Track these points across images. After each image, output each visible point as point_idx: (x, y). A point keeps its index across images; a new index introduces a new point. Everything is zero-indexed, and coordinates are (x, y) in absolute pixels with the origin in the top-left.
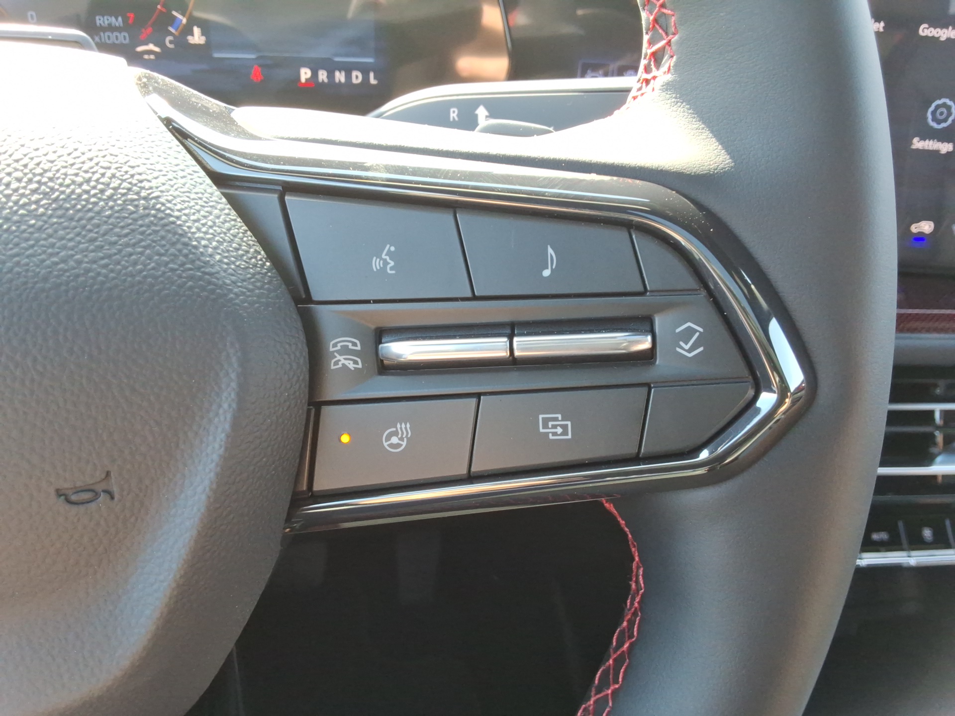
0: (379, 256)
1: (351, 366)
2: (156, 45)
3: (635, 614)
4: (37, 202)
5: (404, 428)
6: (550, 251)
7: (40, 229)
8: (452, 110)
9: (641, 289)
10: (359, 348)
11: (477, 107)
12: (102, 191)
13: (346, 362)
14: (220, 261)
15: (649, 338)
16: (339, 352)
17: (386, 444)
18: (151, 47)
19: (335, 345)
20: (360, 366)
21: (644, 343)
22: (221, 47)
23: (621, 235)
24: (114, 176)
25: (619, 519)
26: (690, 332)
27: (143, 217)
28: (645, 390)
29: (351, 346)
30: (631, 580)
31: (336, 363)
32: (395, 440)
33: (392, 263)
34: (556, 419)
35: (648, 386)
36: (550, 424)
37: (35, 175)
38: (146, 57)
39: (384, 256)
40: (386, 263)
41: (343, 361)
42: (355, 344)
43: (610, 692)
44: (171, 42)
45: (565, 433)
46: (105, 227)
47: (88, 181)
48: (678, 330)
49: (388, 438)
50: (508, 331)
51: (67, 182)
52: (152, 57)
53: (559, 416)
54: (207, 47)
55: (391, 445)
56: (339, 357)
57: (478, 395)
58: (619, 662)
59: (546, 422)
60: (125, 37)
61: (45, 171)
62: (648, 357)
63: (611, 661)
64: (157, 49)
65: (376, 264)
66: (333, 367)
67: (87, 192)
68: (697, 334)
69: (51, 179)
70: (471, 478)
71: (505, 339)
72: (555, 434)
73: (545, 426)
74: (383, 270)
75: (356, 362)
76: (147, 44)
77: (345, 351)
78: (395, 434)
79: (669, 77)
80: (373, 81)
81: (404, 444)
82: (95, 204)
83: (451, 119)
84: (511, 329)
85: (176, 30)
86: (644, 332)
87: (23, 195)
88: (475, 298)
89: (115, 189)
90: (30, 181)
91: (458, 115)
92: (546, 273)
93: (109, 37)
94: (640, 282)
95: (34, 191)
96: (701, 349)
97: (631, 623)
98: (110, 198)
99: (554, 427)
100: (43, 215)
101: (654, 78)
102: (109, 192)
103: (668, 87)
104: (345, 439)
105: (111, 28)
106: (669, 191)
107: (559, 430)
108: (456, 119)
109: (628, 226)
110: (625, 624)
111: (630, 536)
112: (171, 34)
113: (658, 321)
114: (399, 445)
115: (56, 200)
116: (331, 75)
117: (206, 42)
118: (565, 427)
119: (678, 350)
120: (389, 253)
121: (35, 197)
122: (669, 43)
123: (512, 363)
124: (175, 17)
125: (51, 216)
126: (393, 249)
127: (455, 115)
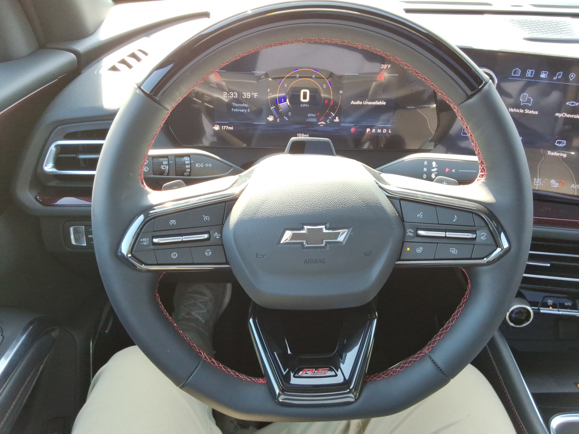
0: (419, 214)
1: (411, 235)
2: (324, 122)
3: (467, 294)
4: (363, 204)
5: (421, 248)
6: (455, 216)
7: (364, 209)
8: (425, 162)
9: (474, 225)
10: (413, 231)
11: (433, 162)
12: (372, 201)
13: (410, 234)
14: (391, 215)
15: (475, 235)
16: (409, 232)
17: (417, 251)
18: (323, 123)
19: (408, 231)
20: (413, 235)
21: (474, 236)
22: (344, 123)
23: (471, 214)
24: (374, 198)
25: (466, 273)
26: (484, 235)
27: (379, 206)
28: (473, 245)
29: (411, 231)
30: (467, 287)
31: (408, 234)
32: (419, 250)
33: (422, 216)
34: (454, 249)
35: (474, 245)
36: (453, 250)
37: (362, 198)
38: (321, 125)
39: (420, 214)
40: (420, 216)
41: (409, 234)
42: (412, 231)
43: (460, 309)
44: (329, 121)
45: (456, 252)
46: (373, 208)
47: (370, 200)
48: (481, 234)
49: (418, 250)
50: (445, 231)
51: (367, 200)
52: (322, 125)
53: (455, 249)
54: (339, 123)
55: (418, 251)
56: (409, 233)
57: (438, 243)
58: (463, 304)
59: (452, 250)
60: (315, 119)
61: (363, 198)
62: (475, 239)
63: (461, 304)
64: (324, 123)
65: (418, 216)
66: (407, 235)
67: (370, 202)
68: (485, 235)
69: (364, 199)
70: (434, 260)
71: (445, 233)
72: (453, 252)
73: (452, 251)
74: (420, 217)
75: (412, 234)
76: (322, 122)
77: (410, 232)
78: (419, 249)
79: (484, 180)
80: (390, 132)
81: (421, 251)
82: (372, 204)
83: (425, 164)
84: (446, 231)
85: (331, 118)
86: (474, 234)
87: (360, 202)
88: (439, 224)
89: (374, 201)
90: (361, 200)
91: (427, 163)
92: (454, 220)
93: (311, 120)
94: (474, 224)
95: (362, 201)
96: (486, 238)
97: (466, 296)
98: (374, 203)
99: (453, 251)
100: (364, 206)
101: (481, 180)
102: (373, 202)
103: (483, 182)
104: (408, 249)
105: (312, 117)
106: (482, 206)
107: (454, 252)
108: (426, 164)
109: (472, 213)
110: (465, 296)
111: (468, 277)
112: (329, 119)
113: (477, 232)
114: (420, 252)
115: (366, 203)
116: (376, 130)
117: (339, 121)
118: (456, 251)
119: (481, 238)
120: (421, 214)
121: (362, 203)
122: (485, 174)
123: (446, 237)
124: (331, 114)
125: (365, 206)
126: (422, 213)
127: (426, 163)
